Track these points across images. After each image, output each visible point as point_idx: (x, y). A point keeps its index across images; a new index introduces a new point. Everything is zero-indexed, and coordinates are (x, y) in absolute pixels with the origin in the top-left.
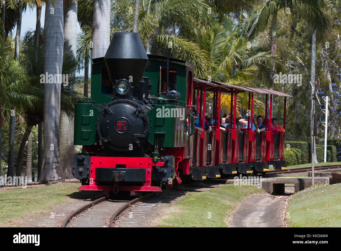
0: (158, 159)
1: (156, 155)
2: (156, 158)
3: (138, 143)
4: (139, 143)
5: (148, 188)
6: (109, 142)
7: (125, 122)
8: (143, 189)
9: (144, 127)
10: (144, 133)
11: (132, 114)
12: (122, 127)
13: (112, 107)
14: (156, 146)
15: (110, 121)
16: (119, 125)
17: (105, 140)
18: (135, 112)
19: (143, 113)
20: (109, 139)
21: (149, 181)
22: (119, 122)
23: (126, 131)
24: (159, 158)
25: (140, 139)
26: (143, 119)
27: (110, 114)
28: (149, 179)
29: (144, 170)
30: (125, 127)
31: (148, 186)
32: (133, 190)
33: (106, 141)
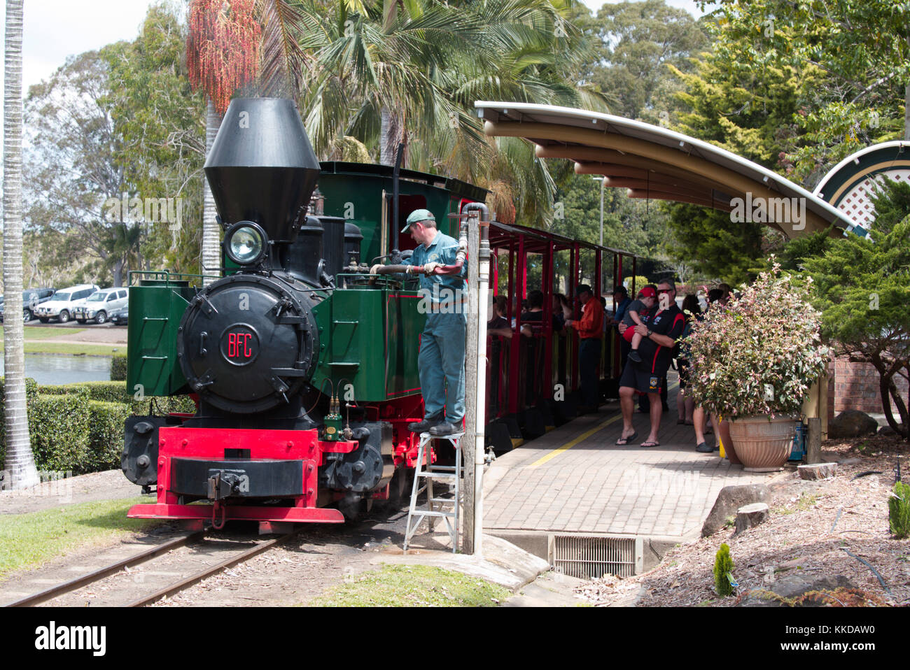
0: (336, 433)
1: (332, 422)
2: (331, 431)
3: (282, 393)
4: (286, 393)
5: (308, 514)
6: (206, 388)
7: (248, 336)
8: (295, 516)
9: (299, 349)
10: (298, 364)
11: (267, 316)
12: (240, 347)
13: (216, 296)
14: (335, 398)
15: (210, 333)
16: (232, 345)
17: (198, 382)
18: (274, 310)
19: (297, 312)
20: (207, 380)
21: (310, 493)
22: (233, 336)
23: (251, 361)
24: (339, 432)
25: (290, 380)
26: (296, 326)
27: (210, 313)
28: (311, 489)
29: (296, 465)
30: (248, 348)
31: (308, 508)
32: (266, 517)
33: (200, 385)
